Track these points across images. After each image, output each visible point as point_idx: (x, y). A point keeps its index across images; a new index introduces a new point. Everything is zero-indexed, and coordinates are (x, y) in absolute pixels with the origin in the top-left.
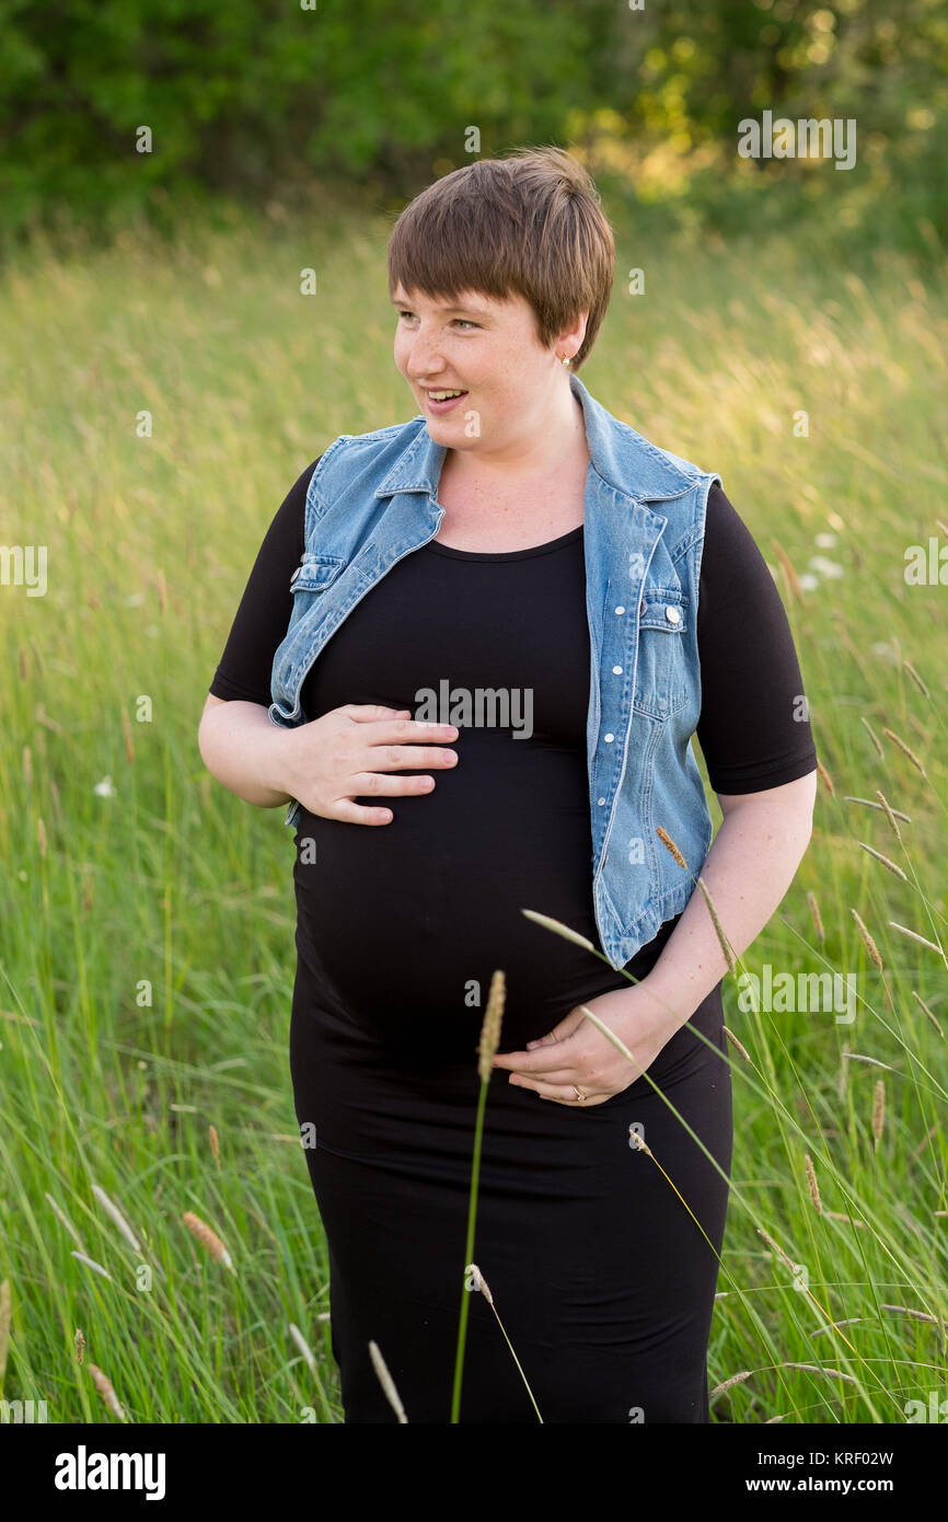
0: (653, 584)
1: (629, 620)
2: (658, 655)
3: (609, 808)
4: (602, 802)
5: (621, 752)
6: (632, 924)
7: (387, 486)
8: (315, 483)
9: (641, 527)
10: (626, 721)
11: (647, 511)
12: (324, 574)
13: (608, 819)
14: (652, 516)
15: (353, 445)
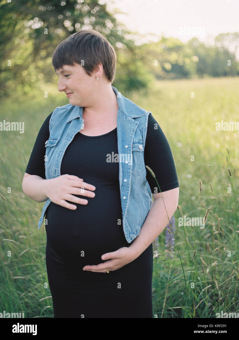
0: (135, 139)
1: (129, 149)
2: (137, 157)
3: (127, 199)
4: (125, 198)
5: (129, 184)
6: (134, 230)
7: (70, 119)
8: (52, 120)
9: (132, 124)
10: (130, 176)
11: (133, 120)
12: (54, 142)
13: (127, 202)
14: (135, 122)
15: (61, 109)
